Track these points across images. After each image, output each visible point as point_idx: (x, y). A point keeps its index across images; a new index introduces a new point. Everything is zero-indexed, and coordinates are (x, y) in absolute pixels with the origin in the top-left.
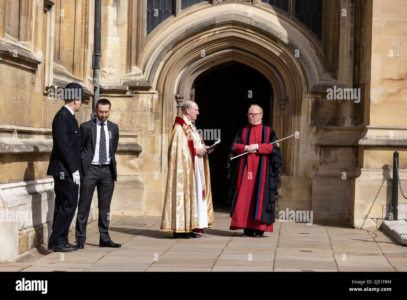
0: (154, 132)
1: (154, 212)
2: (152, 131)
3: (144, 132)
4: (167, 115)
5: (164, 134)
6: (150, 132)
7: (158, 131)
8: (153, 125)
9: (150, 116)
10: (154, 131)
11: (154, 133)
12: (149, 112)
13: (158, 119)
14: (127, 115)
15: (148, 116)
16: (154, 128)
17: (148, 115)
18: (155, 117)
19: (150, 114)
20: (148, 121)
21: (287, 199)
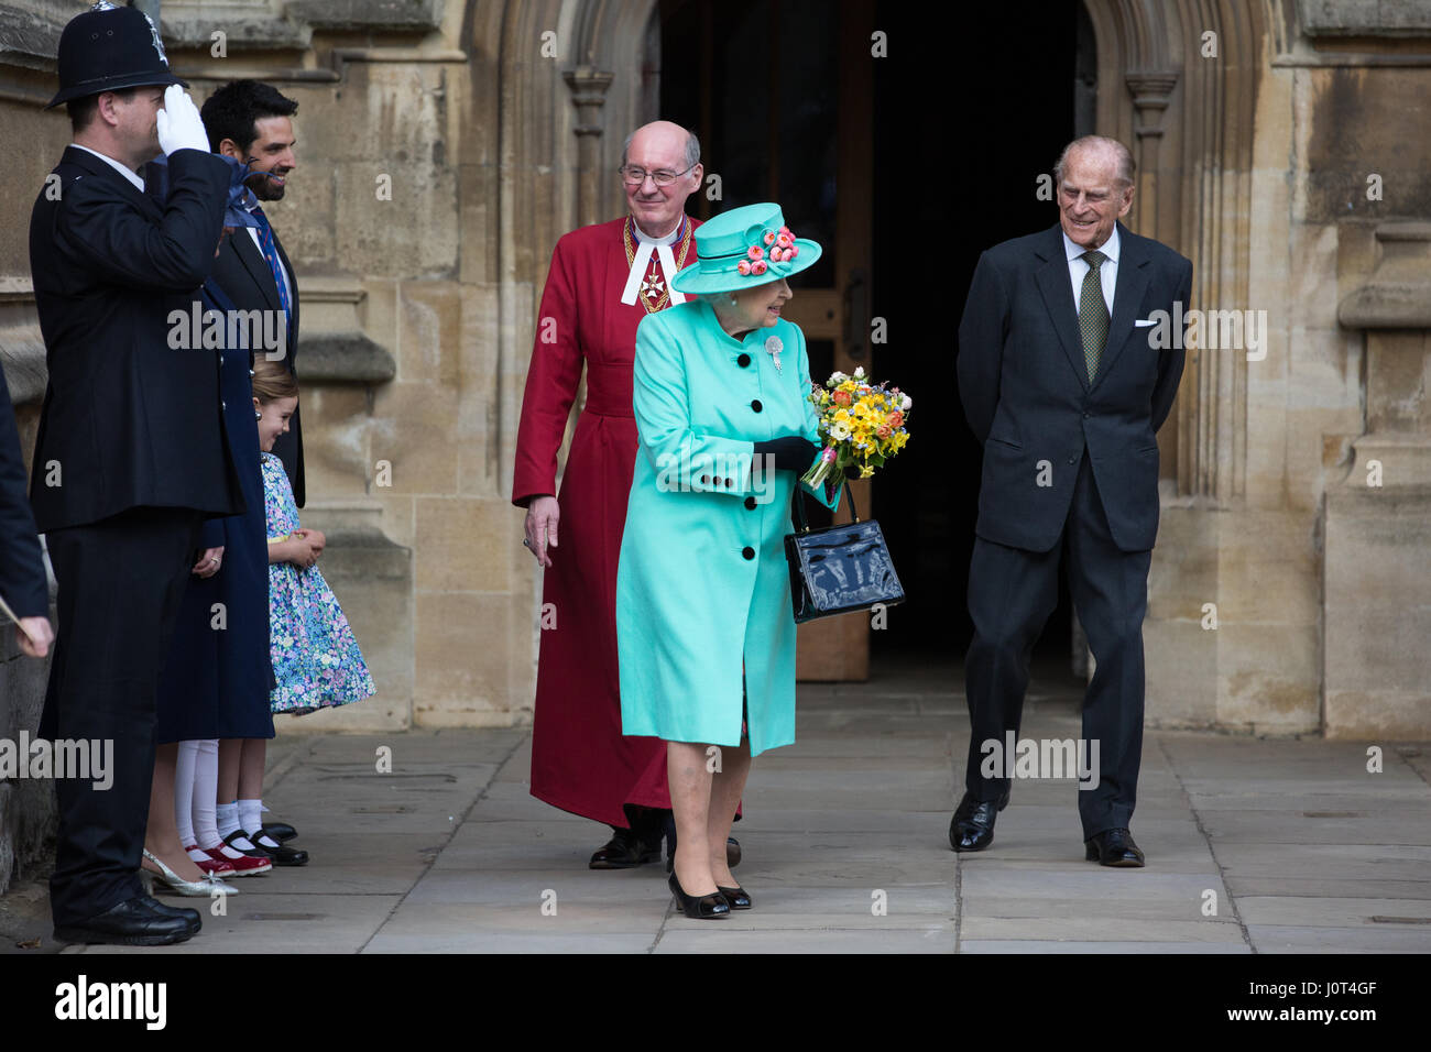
0: (453, 273)
1: (466, 705)
2: (442, 269)
3: (402, 275)
4: (526, 176)
5: (509, 284)
6: (435, 276)
7: (477, 267)
8: (451, 237)
9: (430, 187)
10: (458, 262)
11: (458, 281)
12: (428, 167)
13: (477, 203)
14: (309, 182)
15: (423, 188)
16: (455, 252)
17: (421, 183)
18: (458, 194)
19: (434, 175)
20: (425, 214)
21: (1181, 620)
